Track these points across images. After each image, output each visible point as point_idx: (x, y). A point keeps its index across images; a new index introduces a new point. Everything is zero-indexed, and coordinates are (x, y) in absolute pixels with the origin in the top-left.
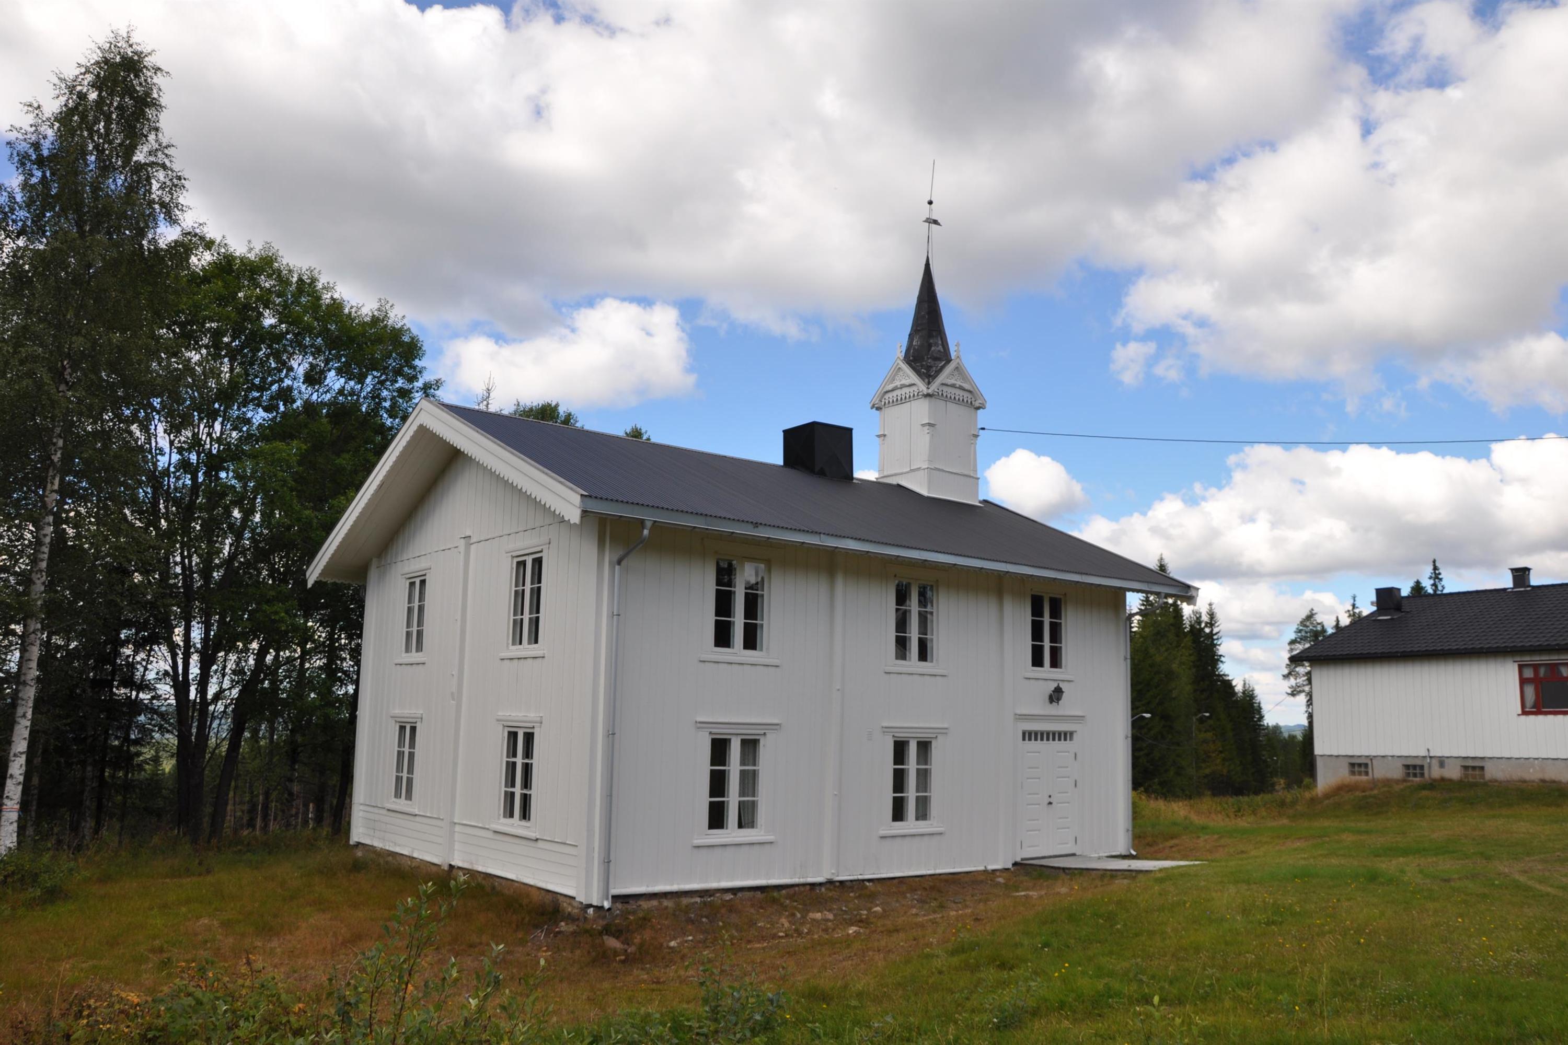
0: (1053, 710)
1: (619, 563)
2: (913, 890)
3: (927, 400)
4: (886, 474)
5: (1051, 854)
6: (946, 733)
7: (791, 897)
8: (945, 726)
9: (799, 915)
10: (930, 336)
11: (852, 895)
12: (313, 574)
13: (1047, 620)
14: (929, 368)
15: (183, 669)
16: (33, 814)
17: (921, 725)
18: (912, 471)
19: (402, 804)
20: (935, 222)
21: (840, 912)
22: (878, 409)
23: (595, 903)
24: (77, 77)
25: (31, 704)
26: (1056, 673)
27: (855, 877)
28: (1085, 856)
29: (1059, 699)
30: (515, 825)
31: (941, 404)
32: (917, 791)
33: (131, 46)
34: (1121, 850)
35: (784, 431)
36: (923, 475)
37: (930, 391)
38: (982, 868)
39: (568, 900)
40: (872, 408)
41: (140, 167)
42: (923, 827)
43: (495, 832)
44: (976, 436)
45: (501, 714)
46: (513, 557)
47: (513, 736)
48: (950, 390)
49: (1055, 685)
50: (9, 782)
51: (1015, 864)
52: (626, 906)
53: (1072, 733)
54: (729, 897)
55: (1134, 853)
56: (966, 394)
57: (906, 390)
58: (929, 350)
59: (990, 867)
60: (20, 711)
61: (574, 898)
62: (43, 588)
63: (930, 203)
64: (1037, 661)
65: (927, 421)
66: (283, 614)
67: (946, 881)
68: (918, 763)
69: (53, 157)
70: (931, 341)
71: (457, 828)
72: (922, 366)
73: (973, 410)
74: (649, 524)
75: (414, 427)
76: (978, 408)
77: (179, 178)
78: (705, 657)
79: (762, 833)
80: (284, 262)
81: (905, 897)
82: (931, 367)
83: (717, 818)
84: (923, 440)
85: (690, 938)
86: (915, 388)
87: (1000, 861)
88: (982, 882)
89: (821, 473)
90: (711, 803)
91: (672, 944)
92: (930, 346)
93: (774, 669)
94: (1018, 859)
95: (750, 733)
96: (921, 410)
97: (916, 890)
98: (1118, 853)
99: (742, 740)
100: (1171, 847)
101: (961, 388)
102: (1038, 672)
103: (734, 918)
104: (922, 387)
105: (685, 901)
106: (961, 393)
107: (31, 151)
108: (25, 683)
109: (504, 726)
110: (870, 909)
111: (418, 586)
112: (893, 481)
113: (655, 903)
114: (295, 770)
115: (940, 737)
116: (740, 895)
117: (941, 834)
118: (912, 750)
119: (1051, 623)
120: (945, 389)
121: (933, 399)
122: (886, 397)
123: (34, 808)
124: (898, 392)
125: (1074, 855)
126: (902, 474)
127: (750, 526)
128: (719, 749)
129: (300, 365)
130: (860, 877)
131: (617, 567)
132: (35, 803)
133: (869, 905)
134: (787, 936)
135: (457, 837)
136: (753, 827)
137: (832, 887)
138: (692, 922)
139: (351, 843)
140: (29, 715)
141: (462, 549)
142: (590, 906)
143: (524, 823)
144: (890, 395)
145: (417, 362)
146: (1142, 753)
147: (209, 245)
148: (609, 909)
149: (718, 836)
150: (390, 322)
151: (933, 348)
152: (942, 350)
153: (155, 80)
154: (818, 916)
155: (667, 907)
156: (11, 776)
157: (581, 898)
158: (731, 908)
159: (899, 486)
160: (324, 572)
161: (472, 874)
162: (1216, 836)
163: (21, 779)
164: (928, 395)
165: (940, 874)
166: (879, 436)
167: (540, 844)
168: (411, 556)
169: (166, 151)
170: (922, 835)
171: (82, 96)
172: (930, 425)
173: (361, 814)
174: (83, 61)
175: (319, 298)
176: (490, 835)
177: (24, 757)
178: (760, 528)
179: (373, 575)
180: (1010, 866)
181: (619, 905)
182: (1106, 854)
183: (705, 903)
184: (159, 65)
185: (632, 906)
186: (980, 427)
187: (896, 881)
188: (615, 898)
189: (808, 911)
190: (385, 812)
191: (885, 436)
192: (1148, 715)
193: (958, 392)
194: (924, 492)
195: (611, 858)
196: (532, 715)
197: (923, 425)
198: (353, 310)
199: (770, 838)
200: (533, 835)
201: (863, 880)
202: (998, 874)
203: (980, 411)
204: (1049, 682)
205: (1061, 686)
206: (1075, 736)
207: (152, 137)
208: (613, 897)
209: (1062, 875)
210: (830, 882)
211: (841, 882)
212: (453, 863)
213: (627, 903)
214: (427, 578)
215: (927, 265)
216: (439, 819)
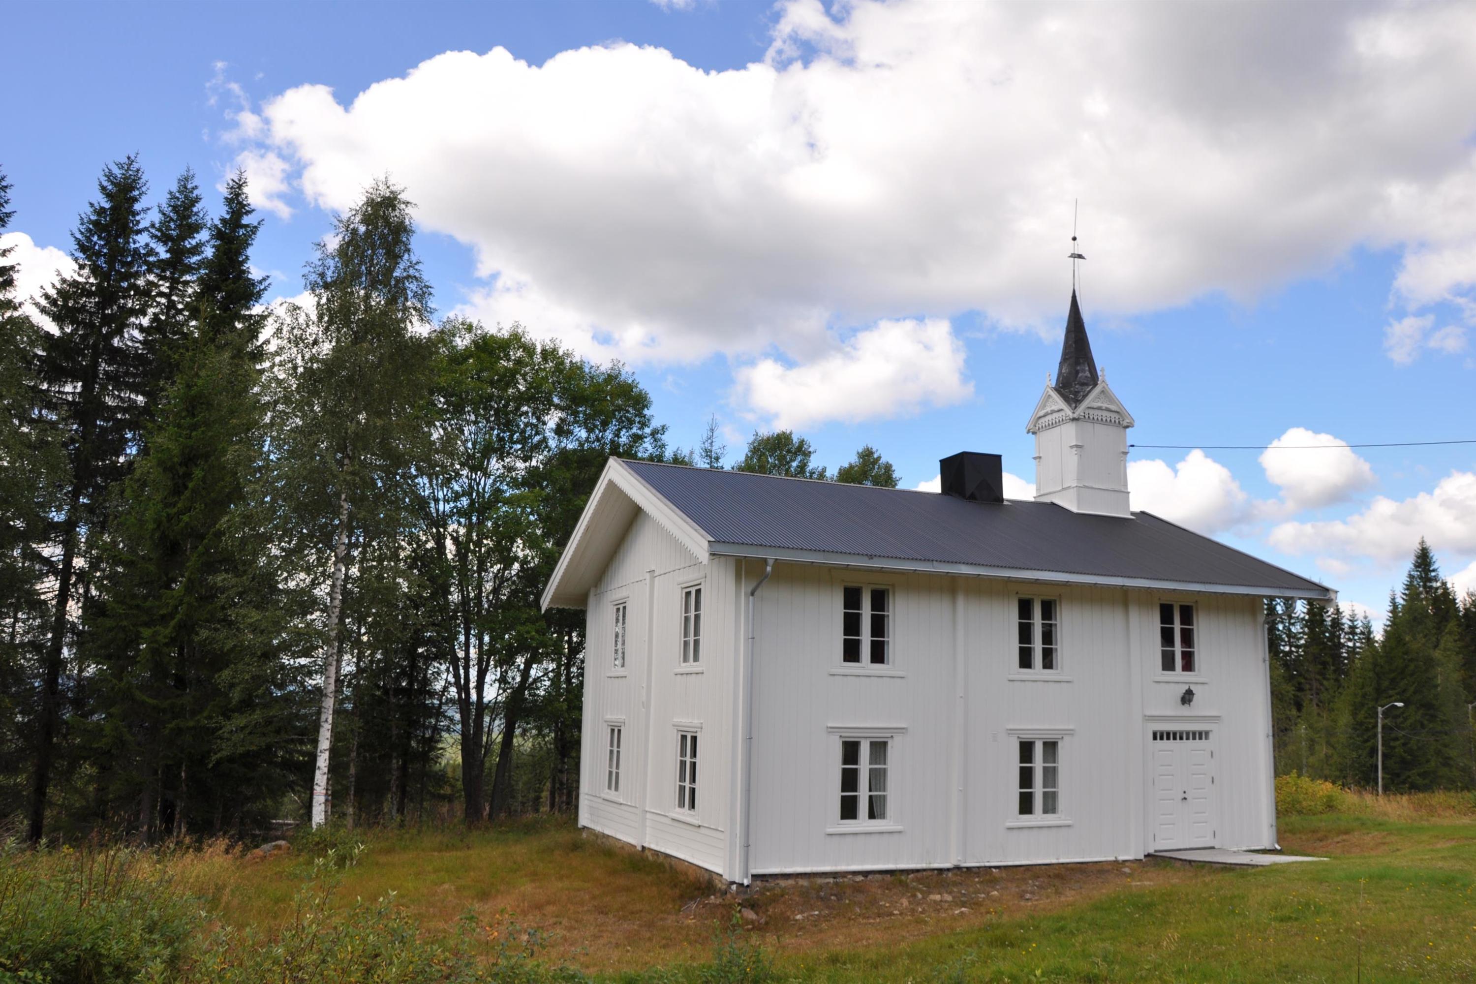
0: (1185, 711)
1: (752, 594)
2: (1036, 877)
3: (1075, 422)
4: (1042, 493)
5: (1188, 847)
6: (1072, 734)
7: (919, 880)
8: (1071, 727)
9: (920, 896)
10: (1077, 363)
11: (977, 880)
12: (545, 603)
13: (1177, 627)
14: (1076, 393)
15: (465, 680)
16: (352, 797)
17: (1047, 727)
18: (1064, 489)
19: (612, 795)
20: (1080, 256)
21: (959, 895)
22: (1034, 433)
23: (737, 881)
24: (350, 218)
25: (331, 712)
26: (1188, 676)
27: (982, 864)
28: (1224, 850)
29: (1190, 701)
30: (684, 814)
31: (1088, 426)
32: (1044, 787)
33: (388, 187)
34: (1266, 844)
35: (941, 461)
36: (1073, 493)
37: (1075, 416)
38: (1112, 858)
39: (719, 878)
40: (1028, 432)
41: (398, 281)
42: (1050, 819)
43: (673, 819)
44: (1126, 453)
45: (676, 720)
46: (683, 588)
47: (684, 738)
48: (1096, 412)
49: (1186, 687)
50: (318, 773)
51: (1148, 856)
52: (765, 883)
53: (1207, 733)
54: (860, 878)
55: (1278, 847)
56: (1113, 415)
57: (1056, 415)
58: (1077, 376)
59: (1121, 858)
60: (323, 718)
61: (721, 876)
62: (337, 621)
63: (1074, 239)
64: (1168, 663)
65: (1074, 443)
66: (534, 633)
67: (1073, 869)
68: (1044, 762)
69: (334, 283)
70: (1078, 368)
71: (648, 816)
72: (1071, 392)
73: (1122, 429)
74: (771, 562)
75: (606, 482)
76: (1127, 427)
77: (428, 287)
78: (834, 671)
79: (891, 823)
80: (528, 338)
81: (1027, 883)
82: (1079, 392)
83: (849, 810)
84: (1072, 459)
85: (817, 913)
86: (1062, 413)
87: (1132, 852)
88: (1108, 871)
89: (972, 498)
90: (843, 797)
91: (799, 917)
92: (1077, 372)
93: (899, 680)
94: (1151, 851)
95: (879, 736)
96: (1069, 433)
97: (1038, 877)
98: (1263, 847)
99: (872, 743)
100: (1338, 842)
101: (1108, 410)
102: (1169, 675)
103: (860, 897)
104: (1068, 412)
105: (820, 881)
106: (1108, 414)
107: (319, 280)
108: (326, 695)
109: (678, 731)
110: (989, 893)
111: (621, 611)
112: (1047, 500)
113: (791, 882)
114: (564, 763)
115: (1066, 738)
116: (870, 877)
117: (1069, 826)
118: (1038, 750)
119: (1182, 630)
120: (1091, 412)
121: (1080, 423)
122: (1040, 422)
123: (352, 792)
124: (1049, 418)
125: (1213, 848)
126: (1055, 492)
127: (866, 558)
128: (851, 751)
129: (553, 419)
130: (987, 864)
131: (751, 598)
132: (353, 788)
133: (988, 889)
134: (901, 914)
135: (648, 823)
136: (884, 818)
137: (959, 873)
138: (822, 899)
139: (580, 826)
140: (330, 720)
141: (648, 581)
142: (733, 883)
143: (692, 812)
144: (1043, 420)
145: (646, 412)
146: (1398, 743)
147: (470, 328)
148: (748, 886)
149: (850, 826)
150: (623, 378)
151: (1080, 375)
152: (1089, 375)
153: (407, 211)
154: (938, 897)
155: (802, 886)
156: (319, 768)
157: (727, 877)
158: (858, 889)
159: (1053, 504)
160: (552, 600)
161: (657, 853)
162: (1385, 833)
163: (326, 770)
164: (1074, 419)
165: (1068, 864)
166: (1035, 458)
167: (702, 830)
168: (616, 586)
169: (416, 267)
170: (1049, 827)
171: (355, 231)
172: (1077, 446)
173: (586, 802)
174: (354, 206)
175: (562, 363)
176: (669, 821)
177: (327, 753)
178: (875, 559)
179: (592, 601)
180: (1142, 857)
181: (759, 883)
182: (1245, 848)
183: (836, 884)
184: (408, 200)
185: (771, 884)
186: (1129, 444)
187: (1022, 868)
188: (755, 877)
189: (930, 893)
190: (600, 801)
191: (1040, 458)
192: (1400, 704)
193: (1105, 413)
194: (1075, 510)
195: (751, 843)
196: (696, 722)
197: (1071, 447)
198: (593, 370)
199: (899, 828)
200: (696, 822)
201: (990, 867)
202: (1127, 864)
203: (1128, 430)
204: (1180, 685)
205: (1192, 688)
206: (1211, 735)
207: (406, 256)
208: (753, 876)
209: (1188, 866)
210: (958, 868)
211: (968, 868)
212: (646, 845)
213: (767, 881)
214: (626, 605)
215: (1074, 297)
216: (635, 807)
